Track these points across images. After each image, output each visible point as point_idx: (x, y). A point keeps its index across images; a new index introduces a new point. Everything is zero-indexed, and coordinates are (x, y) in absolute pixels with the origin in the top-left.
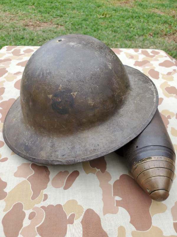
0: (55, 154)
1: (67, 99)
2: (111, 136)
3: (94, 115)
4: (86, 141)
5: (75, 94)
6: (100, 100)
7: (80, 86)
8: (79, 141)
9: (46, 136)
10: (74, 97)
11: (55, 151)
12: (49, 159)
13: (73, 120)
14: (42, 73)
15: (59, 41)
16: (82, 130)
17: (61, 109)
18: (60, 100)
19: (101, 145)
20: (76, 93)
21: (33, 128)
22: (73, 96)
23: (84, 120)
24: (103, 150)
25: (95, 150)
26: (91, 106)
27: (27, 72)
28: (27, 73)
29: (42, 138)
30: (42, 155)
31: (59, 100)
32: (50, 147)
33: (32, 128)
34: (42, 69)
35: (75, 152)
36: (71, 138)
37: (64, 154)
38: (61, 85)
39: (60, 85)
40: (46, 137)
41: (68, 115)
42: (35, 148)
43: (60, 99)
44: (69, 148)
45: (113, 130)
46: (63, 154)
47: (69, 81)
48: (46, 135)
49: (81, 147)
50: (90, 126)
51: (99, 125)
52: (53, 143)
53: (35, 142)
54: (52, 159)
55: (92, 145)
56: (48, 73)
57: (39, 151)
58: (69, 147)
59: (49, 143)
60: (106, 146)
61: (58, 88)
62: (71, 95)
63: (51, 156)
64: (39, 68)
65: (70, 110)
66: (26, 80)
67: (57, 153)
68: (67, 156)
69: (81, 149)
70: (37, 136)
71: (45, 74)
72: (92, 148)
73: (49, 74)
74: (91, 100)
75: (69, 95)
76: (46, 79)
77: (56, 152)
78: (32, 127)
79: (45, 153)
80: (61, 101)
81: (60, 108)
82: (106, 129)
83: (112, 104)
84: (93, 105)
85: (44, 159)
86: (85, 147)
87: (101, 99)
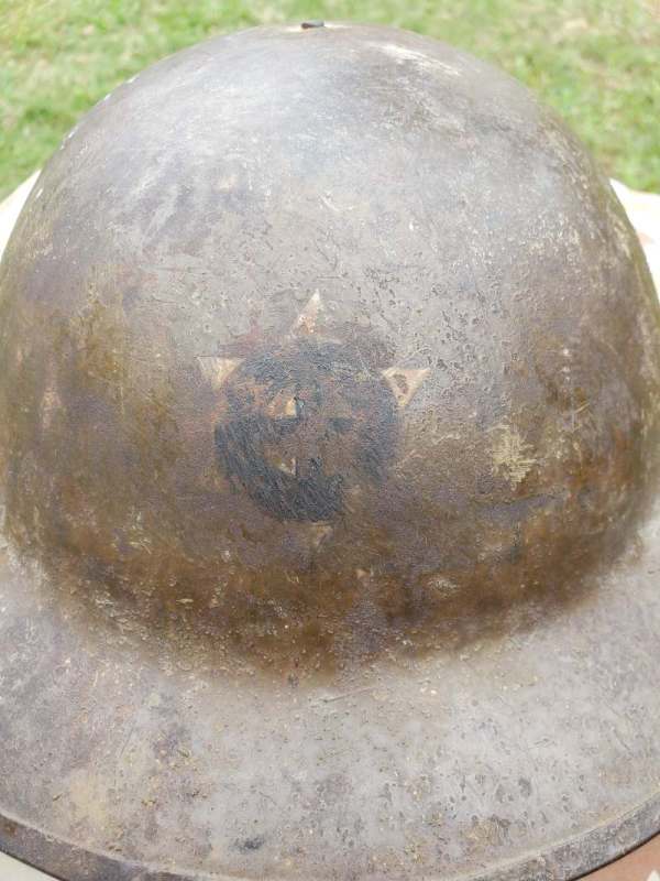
0: (184, 820)
1: (345, 411)
2: (610, 715)
3: (516, 556)
4: (431, 743)
5: (412, 384)
6: (571, 447)
7: (456, 325)
8: (381, 739)
9: (126, 654)
10: (402, 403)
11: (191, 796)
12: (132, 852)
13: (360, 573)
14: (174, 190)
15: (305, 26)
16: (411, 653)
17: (285, 477)
18: (291, 411)
19: (545, 788)
20: (422, 372)
21: (40, 574)
22: (397, 391)
23: (442, 582)
24: (564, 834)
25: (505, 824)
26: (507, 484)
27: (63, 177)
28: (63, 185)
29: (94, 665)
30: (74, 807)
31: (282, 408)
32: (146, 751)
33: (30, 574)
34: (180, 165)
35: (351, 829)
36: (320, 700)
37: (260, 831)
38: (316, 298)
39: (309, 292)
40: (121, 660)
41: (327, 529)
42: (29, 739)
43: (291, 403)
44: (297, 787)
45: (619, 670)
46: (249, 836)
47: (382, 278)
48: (125, 647)
49: (395, 792)
50: (472, 628)
51: (527, 626)
52: (176, 718)
53: (34, 679)
54: (157, 858)
55: (481, 779)
56: (227, 197)
57: (56, 766)
58: (301, 776)
59: (143, 717)
60: (579, 802)
61: (295, 317)
62: (384, 382)
63: (152, 833)
64: (160, 153)
65: (355, 491)
66: (42, 233)
67: (201, 814)
68: (284, 855)
69: (396, 803)
70: (57, 639)
71: (199, 201)
72: (484, 809)
73: (234, 199)
74: (517, 439)
75: (370, 386)
76: (207, 233)
77: (197, 801)
78: (35, 564)
79: (102, 790)
80: (299, 418)
81: (283, 467)
82: (569, 659)
83: (623, 487)
84: (520, 475)
85: (88, 844)
86: (424, 792)
87: (576, 446)
